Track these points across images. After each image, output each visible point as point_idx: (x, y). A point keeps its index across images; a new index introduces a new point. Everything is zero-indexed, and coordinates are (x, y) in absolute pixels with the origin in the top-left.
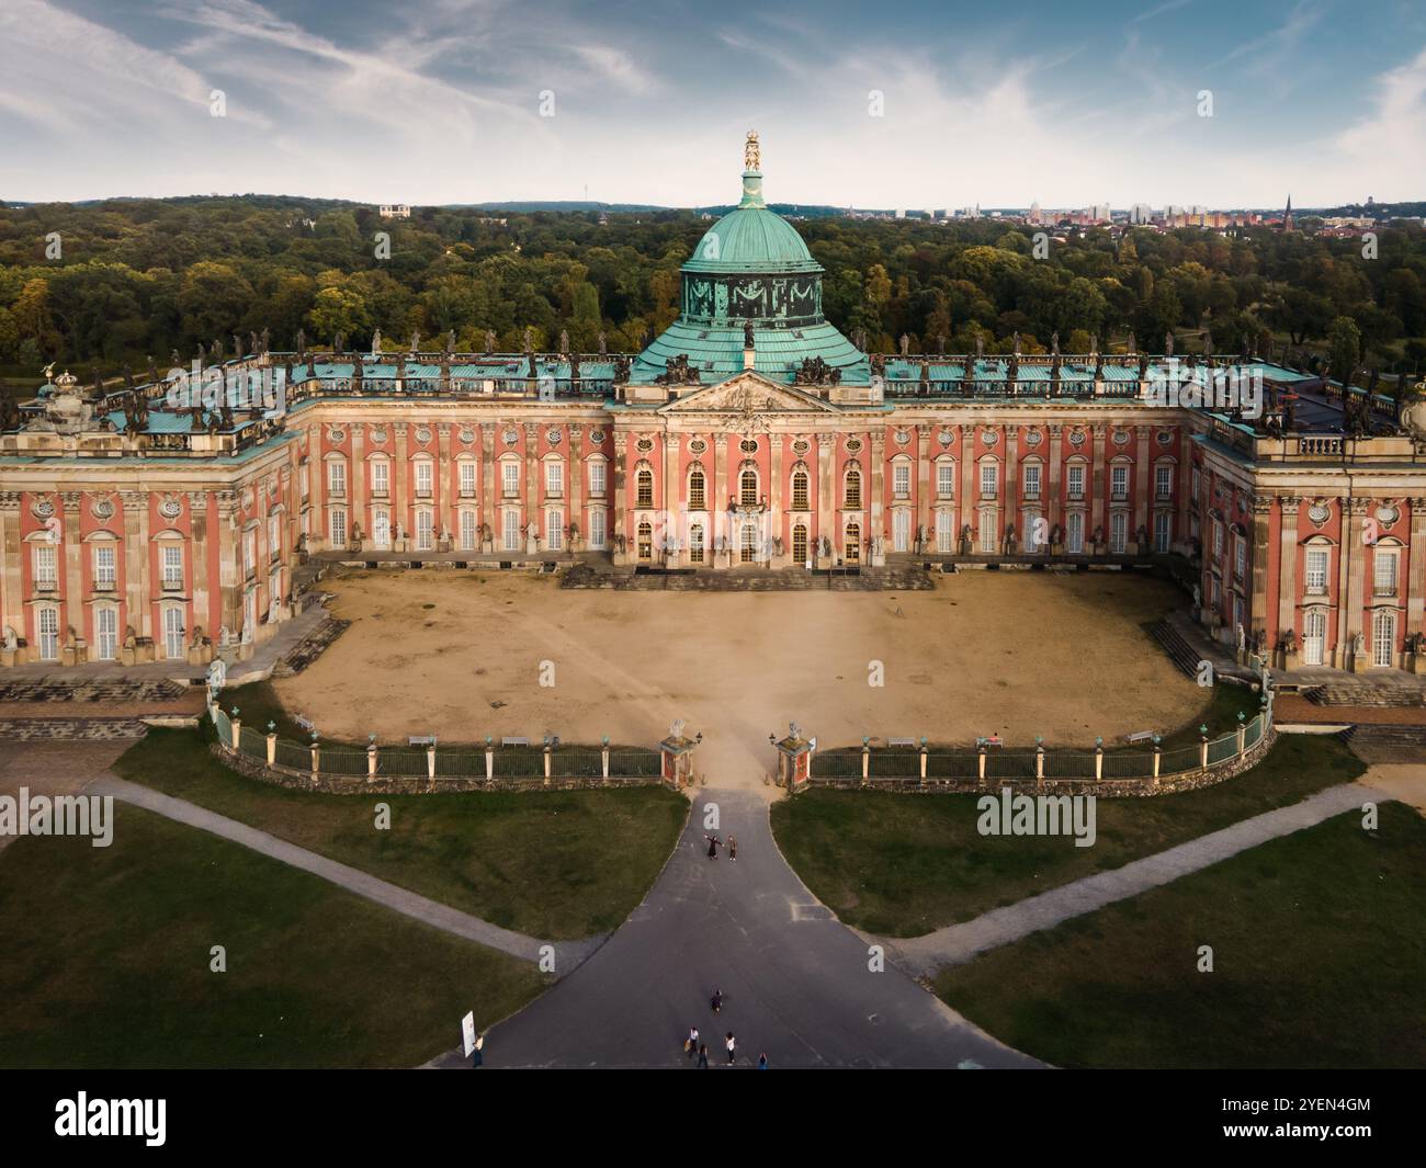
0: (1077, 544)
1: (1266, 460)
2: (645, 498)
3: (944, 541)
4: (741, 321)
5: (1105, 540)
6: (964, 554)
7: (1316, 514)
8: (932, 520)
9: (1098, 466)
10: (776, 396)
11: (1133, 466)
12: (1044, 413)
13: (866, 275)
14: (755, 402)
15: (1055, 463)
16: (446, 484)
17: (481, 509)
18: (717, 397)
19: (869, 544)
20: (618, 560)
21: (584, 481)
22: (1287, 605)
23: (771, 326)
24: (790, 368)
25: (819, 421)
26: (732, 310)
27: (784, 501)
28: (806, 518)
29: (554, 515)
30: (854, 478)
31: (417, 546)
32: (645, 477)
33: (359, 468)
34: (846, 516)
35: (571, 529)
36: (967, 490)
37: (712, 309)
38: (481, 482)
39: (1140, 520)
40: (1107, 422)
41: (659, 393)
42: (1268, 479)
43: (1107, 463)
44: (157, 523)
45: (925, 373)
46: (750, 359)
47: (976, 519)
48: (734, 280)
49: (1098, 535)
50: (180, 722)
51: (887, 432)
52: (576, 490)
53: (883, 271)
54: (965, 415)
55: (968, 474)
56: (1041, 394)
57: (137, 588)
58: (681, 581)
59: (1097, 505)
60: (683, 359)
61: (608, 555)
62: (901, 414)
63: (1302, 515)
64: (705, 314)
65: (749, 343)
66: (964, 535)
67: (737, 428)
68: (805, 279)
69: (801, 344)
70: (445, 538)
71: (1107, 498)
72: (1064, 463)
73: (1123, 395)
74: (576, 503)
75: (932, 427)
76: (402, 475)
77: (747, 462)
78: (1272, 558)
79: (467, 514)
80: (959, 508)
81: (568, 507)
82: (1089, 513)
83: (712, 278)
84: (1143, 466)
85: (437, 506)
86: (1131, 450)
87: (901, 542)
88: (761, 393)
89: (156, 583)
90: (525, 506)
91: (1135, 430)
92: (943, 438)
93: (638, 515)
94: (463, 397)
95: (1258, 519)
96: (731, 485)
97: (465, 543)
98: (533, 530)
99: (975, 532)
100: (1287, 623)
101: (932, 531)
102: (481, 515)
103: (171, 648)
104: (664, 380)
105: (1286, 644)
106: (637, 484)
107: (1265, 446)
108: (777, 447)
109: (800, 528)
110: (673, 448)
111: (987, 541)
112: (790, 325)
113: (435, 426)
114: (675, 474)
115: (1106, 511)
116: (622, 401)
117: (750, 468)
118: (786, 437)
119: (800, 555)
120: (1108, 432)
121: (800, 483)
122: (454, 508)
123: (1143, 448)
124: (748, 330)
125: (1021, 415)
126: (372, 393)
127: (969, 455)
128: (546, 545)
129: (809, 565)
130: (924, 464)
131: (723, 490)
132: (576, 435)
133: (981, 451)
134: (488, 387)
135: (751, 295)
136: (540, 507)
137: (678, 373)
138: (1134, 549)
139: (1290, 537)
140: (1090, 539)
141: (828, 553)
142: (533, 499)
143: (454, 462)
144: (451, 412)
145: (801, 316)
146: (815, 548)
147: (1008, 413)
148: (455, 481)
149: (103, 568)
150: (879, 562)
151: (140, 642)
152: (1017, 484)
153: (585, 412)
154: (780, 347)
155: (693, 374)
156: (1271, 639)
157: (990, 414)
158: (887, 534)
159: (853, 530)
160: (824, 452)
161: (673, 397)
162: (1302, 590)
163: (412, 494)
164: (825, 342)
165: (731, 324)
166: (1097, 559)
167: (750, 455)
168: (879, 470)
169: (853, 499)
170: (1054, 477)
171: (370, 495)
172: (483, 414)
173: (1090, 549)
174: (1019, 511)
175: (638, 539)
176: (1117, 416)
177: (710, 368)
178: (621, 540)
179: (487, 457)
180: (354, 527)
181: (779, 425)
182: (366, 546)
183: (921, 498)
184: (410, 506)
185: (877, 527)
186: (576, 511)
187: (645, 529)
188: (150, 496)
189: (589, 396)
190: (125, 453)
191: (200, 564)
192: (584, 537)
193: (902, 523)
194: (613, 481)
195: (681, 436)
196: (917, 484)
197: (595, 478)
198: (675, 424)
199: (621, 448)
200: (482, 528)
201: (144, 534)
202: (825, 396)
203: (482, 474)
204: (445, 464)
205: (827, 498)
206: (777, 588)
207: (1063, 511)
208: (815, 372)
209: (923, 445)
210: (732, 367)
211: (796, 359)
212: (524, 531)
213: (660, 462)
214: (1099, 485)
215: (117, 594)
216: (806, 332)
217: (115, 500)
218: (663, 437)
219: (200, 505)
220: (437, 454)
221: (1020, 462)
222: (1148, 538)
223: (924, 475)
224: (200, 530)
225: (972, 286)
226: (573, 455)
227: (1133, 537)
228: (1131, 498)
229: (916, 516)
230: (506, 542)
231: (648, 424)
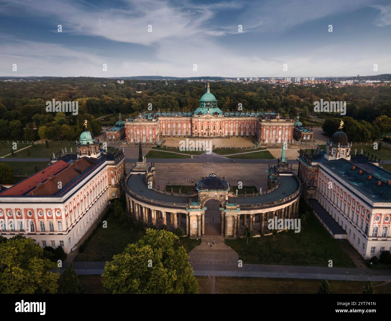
0: (247, 134)
1: (262, 122)
2: (196, 128)
3: (232, 134)
4: (207, 107)
5: (251, 134)
6: (234, 135)
7: (267, 127)
8: (230, 131)
9: (250, 125)
10: (211, 116)
11: (255, 125)
12: (244, 119)
13: (225, 99)
14: (209, 117)
15: (245, 125)
16: (172, 127)
17: (176, 130)
18: (204, 117)
19: (222, 134)
20: (193, 136)
21: (188, 127)
22: (264, 137)
23: (211, 108)
24: (213, 113)
25: (217, 119)
26: (206, 106)
27: (212, 129)
28: (215, 131)
29: (185, 131)
30: (221, 126)
31: (169, 135)
32: (196, 126)
33: (162, 125)
34: (220, 131)
35: (187, 133)
36: (234, 128)
37: (203, 106)
38: (176, 127)
39: (255, 131)
40: (251, 120)
41: (197, 116)
42: (263, 124)
43: (251, 125)
44: (149, 128)
45: (229, 114)
46: (208, 112)
47: (235, 131)
48: (206, 102)
49: (250, 133)
50: (155, 146)
51: (225, 121)
52: (187, 128)
53: (229, 98)
54: (234, 119)
55: (235, 126)
56: (244, 116)
57: (147, 135)
58: (201, 138)
59: (250, 130)
60: (200, 112)
61: (192, 135)
62: (226, 119)
63: (266, 127)
64: (203, 107)
65: (208, 110)
66: (234, 133)
67: (207, 120)
68: (215, 102)
69: (214, 110)
70: (172, 134)
71: (251, 129)
72: (246, 125)
73: (254, 116)
74: (187, 129)
75: (230, 120)
76: (167, 126)
77: (208, 124)
78: (263, 132)
79: (174, 131)
80: (233, 130)
81: (186, 130)
82: (249, 130)
83: (204, 102)
84: (256, 125)
85: (171, 130)
86: (254, 123)
87: (226, 134)
88: (210, 116)
89: (149, 134)
90: (181, 130)
91: (255, 121)
92: (232, 122)
93: (195, 131)
94: (174, 117)
95: (261, 128)
96: (206, 127)
97: (174, 134)
98: (182, 133)
99: (235, 133)
100: (264, 138)
101: (230, 133)
102: (176, 131)
103: (151, 141)
104: (198, 114)
105: (264, 140)
106: (195, 127)
107: (262, 120)
108: (212, 122)
109: (214, 132)
110: (199, 122)
111: (237, 134)
112: (213, 108)
113: (171, 120)
114: (199, 126)
115: (251, 130)
116: (193, 117)
117: (208, 125)
118: (213, 121)
119: (214, 135)
120: (251, 121)
121: (214, 127)
122: (173, 130)
123: (256, 123)
124: (208, 108)
125: (241, 119)
126: (163, 116)
127: (235, 124)
128: (184, 135)
129: (215, 136)
130: (229, 125)
131: (205, 128)
132: (187, 121)
133: (236, 123)
134: (177, 115)
135: (208, 104)
136: (183, 130)
137: (200, 114)
138: (254, 135)
139: (265, 130)
140: (249, 134)
141: (218, 135)
142: (182, 129)
143: (173, 124)
144: (172, 119)
145: (214, 107)
146: (216, 134)
147: (239, 118)
148: (173, 127)
149: (144, 133)
150: (223, 136)
151: (148, 140)
152: (240, 127)
153: (189, 119)
154: (212, 111)
155: (202, 114)
156: (262, 140)
157: (237, 119)
158: (225, 133)
159: (221, 132)
160: (217, 123)
161: (199, 116)
162: (266, 135)
163: (168, 128)
164: (218, 110)
165: (206, 108)
166: (250, 136)
167: (208, 123)
168: (224, 125)
169: (221, 128)
170: (245, 126)
171: (163, 128)
172: (176, 119)
173: (249, 135)
174: (241, 130)
175: (195, 133)
176: (253, 119)
177: (203, 113)
178: (193, 133)
179: (177, 124)
180: (161, 132)
181: (212, 120)
182: (163, 135)
183: (229, 129)
184: (168, 130)
185: (223, 132)
186: (187, 130)
187: (196, 132)
188: (148, 126)
189: (189, 116)
190: (146, 121)
191: (154, 132)
192: (188, 133)
193: (226, 132)
194: (192, 126)
195: (200, 121)
196: (228, 127)
197: (190, 127)
198: (199, 120)
199: (193, 123)
200: (176, 133)
201: (148, 129)
202: (217, 116)
203: (176, 126)
204: (172, 125)
205: (217, 128)
206: (211, 138)
207: (246, 130)
208: (216, 114)
209: (229, 122)
210: (206, 113)
211: (214, 112)
212: (181, 133)
213: (198, 124)
214: (250, 127)
215: (145, 135)
216: (215, 109)
217: (145, 126)
218: (198, 121)
219: (154, 126)
220: (171, 124)
221: (241, 125)
222: (256, 134)
223: (229, 126)
224: (153, 129)
225: (245, 101)
226: (187, 124)
227: (254, 134)
228: (254, 129)
229: (228, 131)
230: (179, 134)
231: (196, 120)
